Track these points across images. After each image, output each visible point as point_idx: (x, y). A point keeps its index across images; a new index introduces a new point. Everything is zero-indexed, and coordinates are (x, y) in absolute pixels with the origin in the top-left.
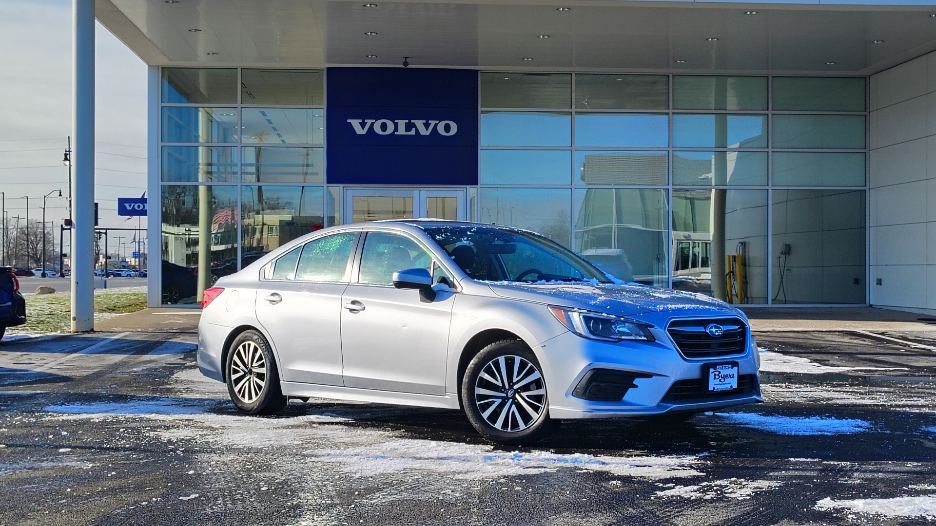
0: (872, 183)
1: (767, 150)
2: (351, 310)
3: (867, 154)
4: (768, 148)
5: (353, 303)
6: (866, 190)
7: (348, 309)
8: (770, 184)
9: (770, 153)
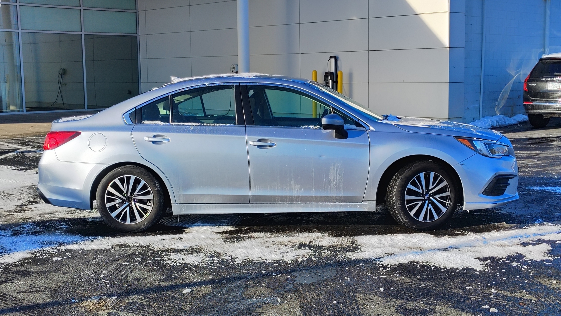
0: (141, 31)
1: (79, 8)
2: (259, 146)
3: (137, 13)
4: (80, 7)
5: (260, 141)
6: (137, 36)
7: (255, 145)
8: (83, 31)
9: (82, 10)
